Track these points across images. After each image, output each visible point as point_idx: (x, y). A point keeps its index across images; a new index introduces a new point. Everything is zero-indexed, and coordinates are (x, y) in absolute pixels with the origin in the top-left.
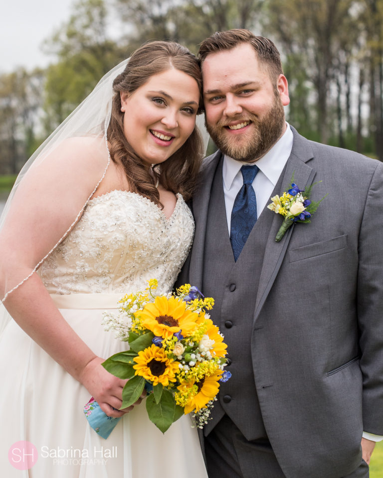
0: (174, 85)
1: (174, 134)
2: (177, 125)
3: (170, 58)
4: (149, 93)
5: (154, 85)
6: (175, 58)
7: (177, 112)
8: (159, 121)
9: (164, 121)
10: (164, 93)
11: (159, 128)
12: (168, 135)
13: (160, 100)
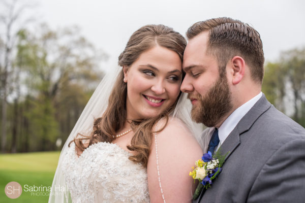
0: (159, 59)
1: (164, 97)
2: (164, 91)
3: (156, 37)
4: (140, 67)
5: (144, 60)
6: (159, 37)
7: (163, 81)
8: (149, 89)
9: (153, 89)
10: (151, 66)
11: (149, 94)
12: (158, 99)
13: (150, 72)
